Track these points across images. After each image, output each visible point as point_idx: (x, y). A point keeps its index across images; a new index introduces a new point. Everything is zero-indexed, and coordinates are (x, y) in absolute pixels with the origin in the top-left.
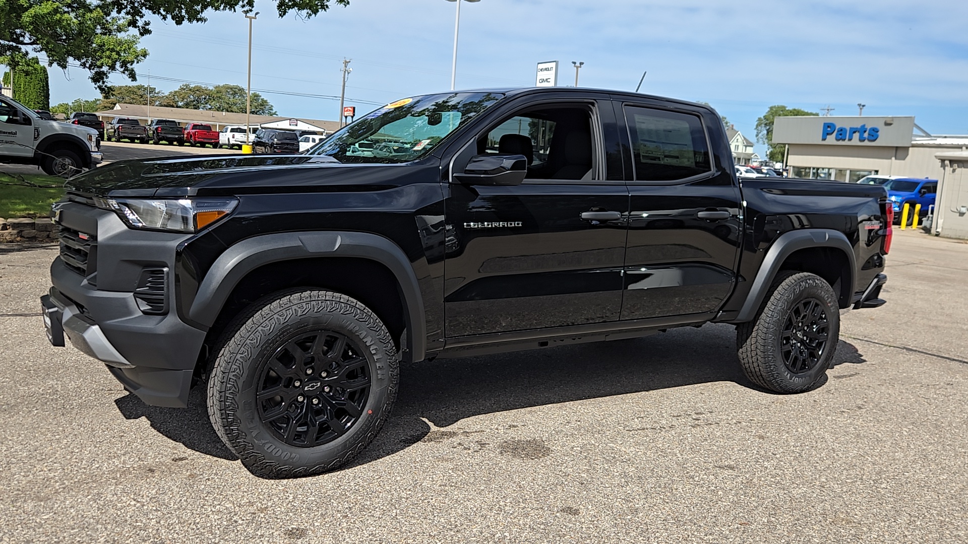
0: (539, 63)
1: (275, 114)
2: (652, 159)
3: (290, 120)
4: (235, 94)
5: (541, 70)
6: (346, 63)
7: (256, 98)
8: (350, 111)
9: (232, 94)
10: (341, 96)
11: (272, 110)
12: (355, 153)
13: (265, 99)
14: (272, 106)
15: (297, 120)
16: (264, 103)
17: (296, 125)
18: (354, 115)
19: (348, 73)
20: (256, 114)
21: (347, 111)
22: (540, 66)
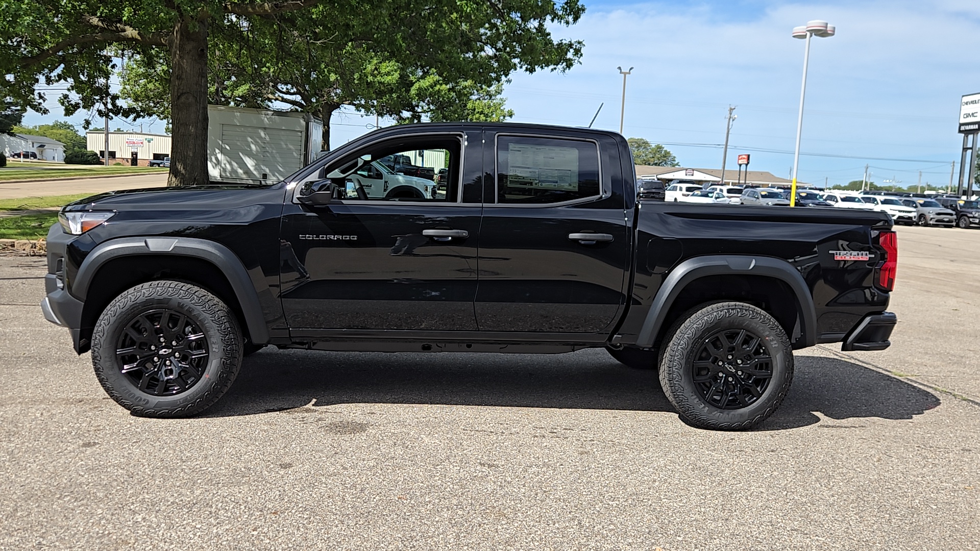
0: (963, 96)
1: (677, 164)
2: (520, 184)
3: (686, 170)
4: (639, 146)
5: (967, 103)
6: (731, 110)
7: (659, 150)
8: (744, 158)
9: (637, 147)
10: (724, 143)
11: (675, 161)
12: (718, 200)
13: (668, 151)
14: (675, 157)
15: (693, 170)
16: (667, 154)
17: (693, 175)
18: (748, 163)
19: (733, 120)
20: (659, 165)
21: (741, 159)
22: (965, 99)
